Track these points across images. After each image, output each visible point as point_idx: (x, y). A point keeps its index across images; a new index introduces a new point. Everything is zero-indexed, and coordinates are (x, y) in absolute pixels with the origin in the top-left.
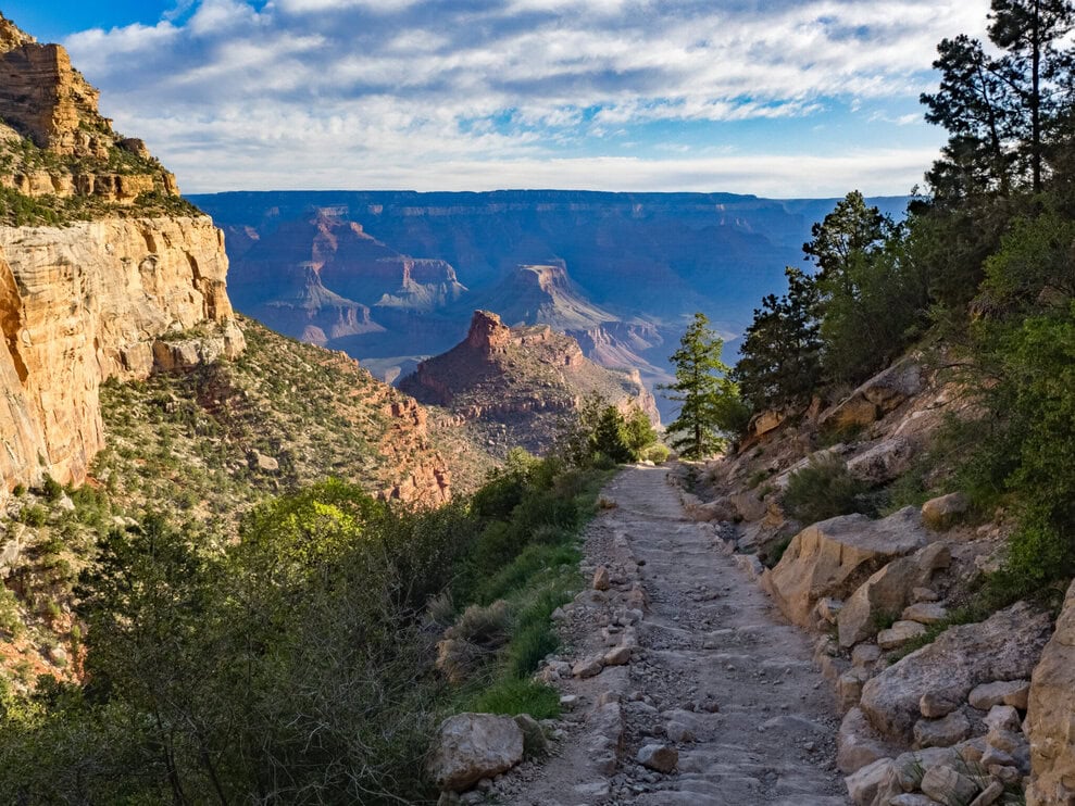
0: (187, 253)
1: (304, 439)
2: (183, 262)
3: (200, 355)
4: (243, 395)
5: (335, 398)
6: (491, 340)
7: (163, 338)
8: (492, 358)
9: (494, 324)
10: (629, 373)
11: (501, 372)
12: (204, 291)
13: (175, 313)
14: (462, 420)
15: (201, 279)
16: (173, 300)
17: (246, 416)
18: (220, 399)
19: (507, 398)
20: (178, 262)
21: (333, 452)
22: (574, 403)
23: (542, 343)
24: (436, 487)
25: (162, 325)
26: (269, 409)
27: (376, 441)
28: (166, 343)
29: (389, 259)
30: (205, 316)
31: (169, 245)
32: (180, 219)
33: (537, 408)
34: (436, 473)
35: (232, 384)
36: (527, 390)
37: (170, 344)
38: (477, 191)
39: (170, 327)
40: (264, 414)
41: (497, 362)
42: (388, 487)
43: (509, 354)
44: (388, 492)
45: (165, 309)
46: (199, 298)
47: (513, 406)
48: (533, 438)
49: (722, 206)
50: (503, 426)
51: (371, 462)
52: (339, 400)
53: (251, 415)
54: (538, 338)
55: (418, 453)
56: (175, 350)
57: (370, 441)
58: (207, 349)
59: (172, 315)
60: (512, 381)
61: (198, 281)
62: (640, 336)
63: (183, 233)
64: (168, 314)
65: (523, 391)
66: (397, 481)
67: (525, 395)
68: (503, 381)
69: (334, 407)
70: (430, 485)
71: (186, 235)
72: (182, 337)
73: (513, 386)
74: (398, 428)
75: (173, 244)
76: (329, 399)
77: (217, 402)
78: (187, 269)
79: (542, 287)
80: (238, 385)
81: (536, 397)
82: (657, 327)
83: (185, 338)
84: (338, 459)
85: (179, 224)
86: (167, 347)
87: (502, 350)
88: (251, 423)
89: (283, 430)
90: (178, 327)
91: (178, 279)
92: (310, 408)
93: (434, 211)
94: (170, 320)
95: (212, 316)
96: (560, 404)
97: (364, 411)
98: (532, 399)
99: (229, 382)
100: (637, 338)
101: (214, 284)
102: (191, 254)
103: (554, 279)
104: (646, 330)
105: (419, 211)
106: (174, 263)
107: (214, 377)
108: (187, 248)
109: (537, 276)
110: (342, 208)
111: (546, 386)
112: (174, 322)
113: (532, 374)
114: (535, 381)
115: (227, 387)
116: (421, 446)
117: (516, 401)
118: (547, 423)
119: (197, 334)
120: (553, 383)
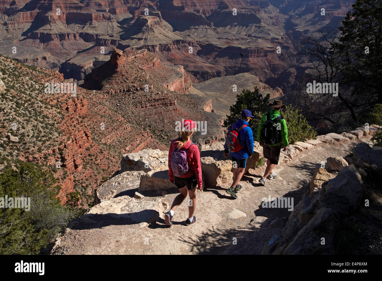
4: (4, 111)
5: (43, 107)
6: (118, 62)
8: (119, 70)
9: (120, 56)
10: (179, 67)
11: (123, 76)
14: (107, 96)
17: (5, 120)
19: (125, 86)
22: (151, 88)
23: (143, 58)
24: (85, 137)
27: (60, 123)
34: (85, 132)
36: (133, 83)
41: (121, 72)
42: (62, 144)
43: (126, 68)
44: (62, 146)
47: (127, 90)
50: (123, 98)
51: (55, 135)
52: (45, 108)
54: (141, 55)
55: (77, 126)
57: (57, 123)
60: (127, 79)
65: (131, 83)
66: (66, 142)
68: (123, 79)
69: (43, 111)
70: (82, 137)
76: (41, 107)
79: (150, 25)
84: (43, 134)
87: (123, 66)
88: (7, 122)
89: (21, 125)
92: (33, 112)
97: (56, 111)
98: (134, 87)
103: (155, 22)
109: (148, 21)
111: (140, 81)
116: (78, 123)
120: (143, 80)
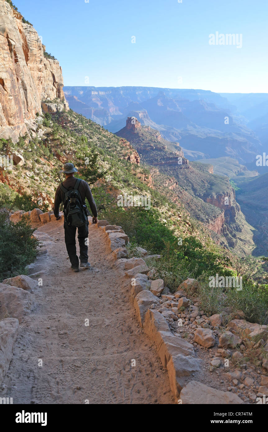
0: (52, 72)
1: (95, 139)
2: (50, 75)
3: (57, 109)
4: (73, 123)
6: (135, 126)
7: (45, 102)
8: (136, 132)
10: (176, 144)
11: (139, 137)
12: (57, 87)
13: (48, 94)
15: (56, 82)
16: (47, 89)
17: (75, 130)
18: (65, 124)
19: (142, 145)
20: (49, 75)
21: (106, 144)
22: (165, 148)
23: (148, 131)
25: (44, 98)
26: (82, 128)
28: (46, 103)
29: (87, 108)
30: (57, 97)
31: (46, 68)
32: (49, 60)
33: (152, 149)
35: (69, 119)
36: (149, 143)
37: (47, 104)
38: (116, 87)
39: (46, 98)
40: (81, 129)
41: (138, 133)
42: (126, 156)
43: (142, 131)
44: (126, 158)
45: (45, 92)
46: (55, 90)
47: (144, 148)
48: (151, 159)
49: (200, 94)
50: (141, 155)
51: (119, 148)
53: (77, 130)
54: (147, 129)
56: (49, 106)
58: (59, 107)
59: (47, 94)
60: (143, 140)
61: (55, 83)
62: (173, 136)
63: (51, 65)
64: (46, 94)
65: (147, 143)
66: (129, 155)
67: (148, 145)
68: (140, 140)
71: (52, 66)
72: (51, 102)
73: (144, 142)
74: (123, 141)
75: (48, 68)
77: (64, 125)
78: (51, 78)
79: (140, 118)
80: (71, 119)
81: (152, 145)
82: (179, 133)
83: (52, 102)
84: (107, 146)
85: (49, 61)
86: (46, 105)
87: (139, 129)
88: (77, 132)
89: (88, 135)
90: (49, 99)
91: (49, 81)
93: (101, 93)
94: (46, 96)
95: (59, 96)
96: (160, 148)
98: (151, 146)
99: (68, 118)
100: (172, 136)
101: (60, 85)
102: (53, 73)
103: (144, 116)
104: (175, 134)
105: (96, 93)
106: (47, 75)
107: (62, 116)
108: (51, 71)
109: (139, 114)
110: (70, 92)
111: (155, 142)
112: (48, 97)
113: (149, 138)
114: (151, 140)
115: (68, 120)
117: (145, 146)
118: (156, 154)
119: (55, 102)
120: (157, 141)
